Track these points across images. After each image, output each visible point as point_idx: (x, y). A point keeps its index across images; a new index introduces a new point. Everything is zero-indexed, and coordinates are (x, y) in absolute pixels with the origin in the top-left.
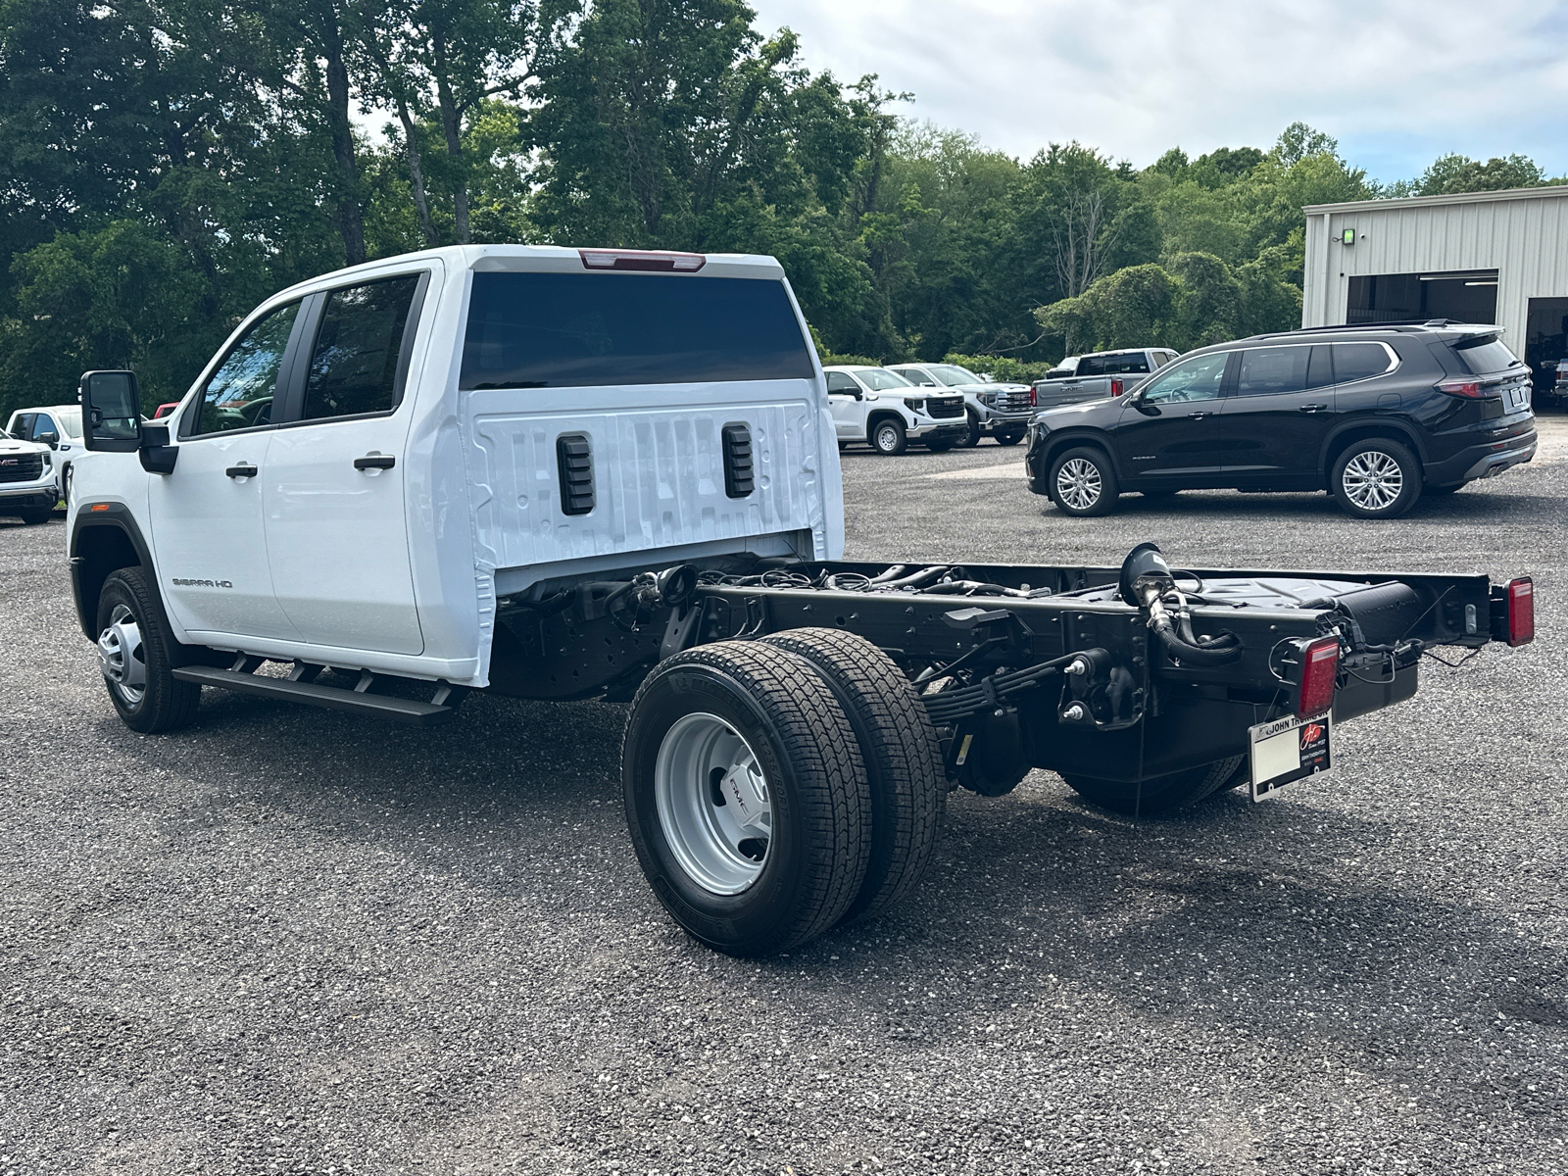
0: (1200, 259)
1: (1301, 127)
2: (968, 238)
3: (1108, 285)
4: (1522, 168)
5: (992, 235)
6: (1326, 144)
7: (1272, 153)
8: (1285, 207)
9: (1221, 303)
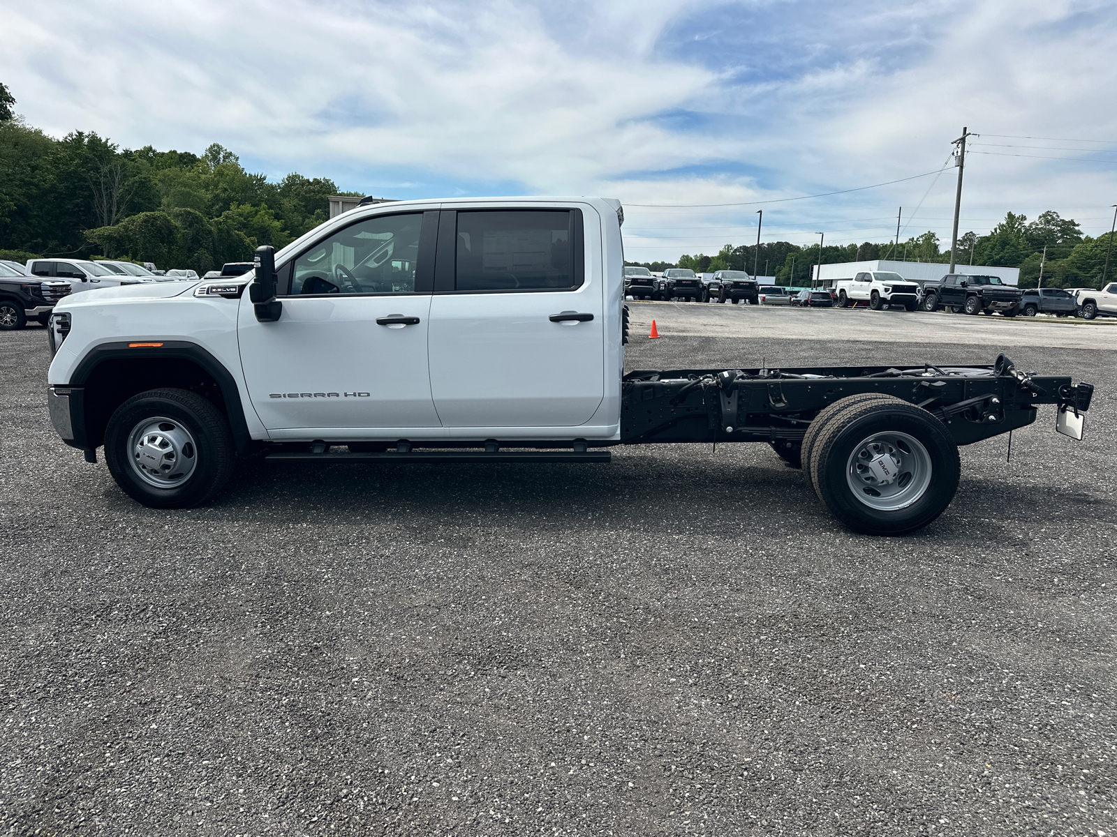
0: (189, 212)
1: (218, 146)
2: (22, 180)
3: (134, 221)
4: (329, 185)
5: (40, 181)
6: (232, 158)
7: (203, 158)
8: (226, 190)
9: (204, 238)
